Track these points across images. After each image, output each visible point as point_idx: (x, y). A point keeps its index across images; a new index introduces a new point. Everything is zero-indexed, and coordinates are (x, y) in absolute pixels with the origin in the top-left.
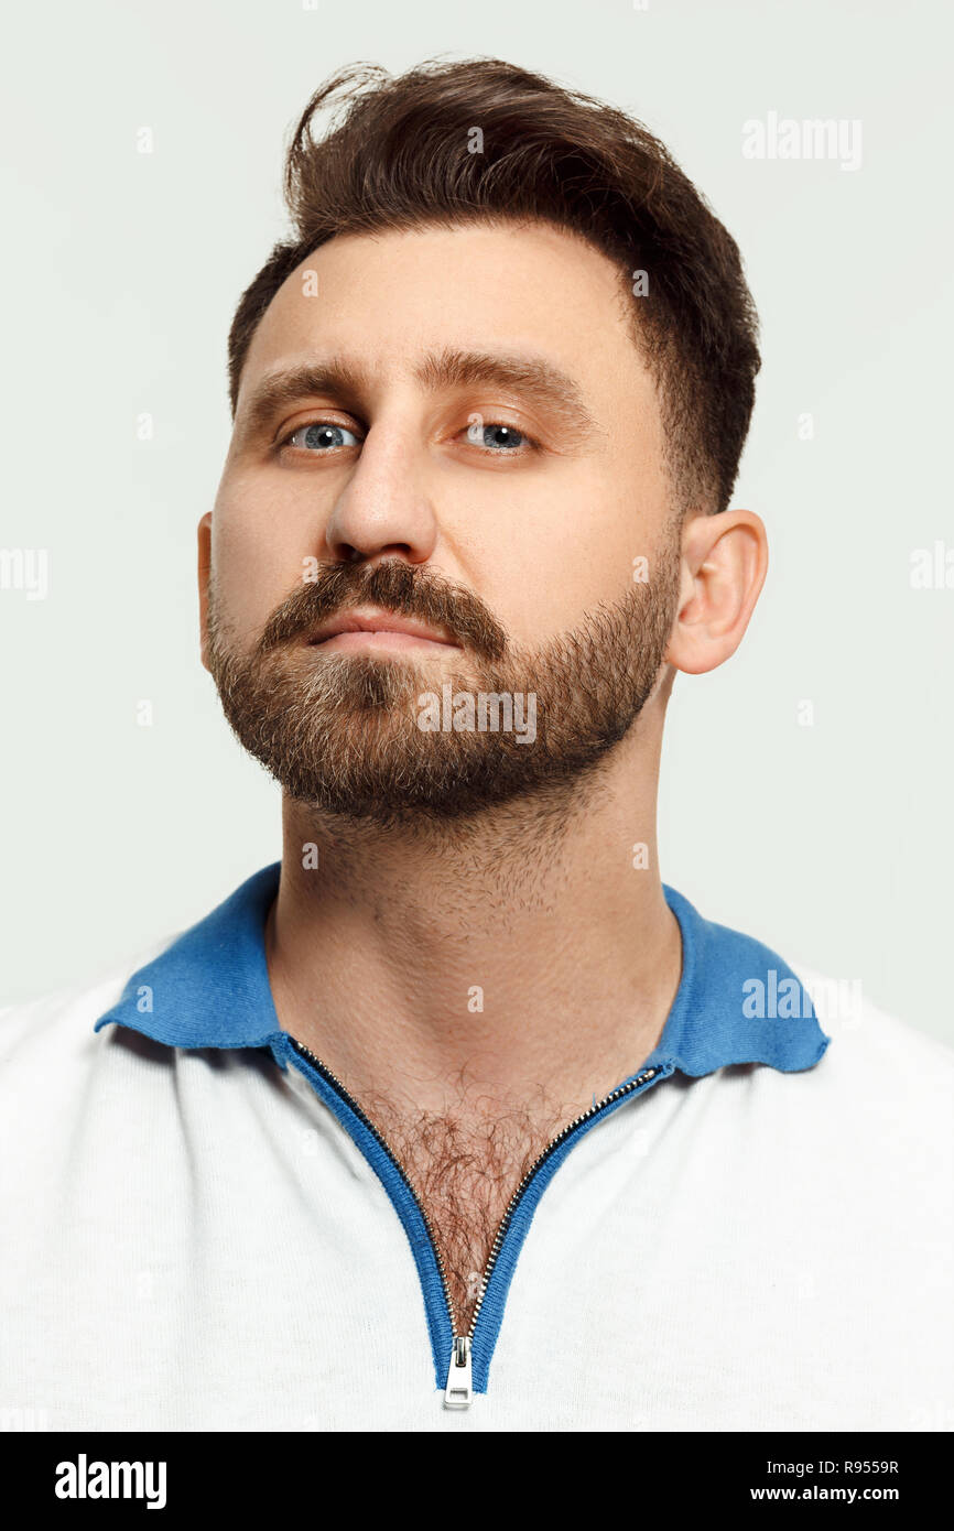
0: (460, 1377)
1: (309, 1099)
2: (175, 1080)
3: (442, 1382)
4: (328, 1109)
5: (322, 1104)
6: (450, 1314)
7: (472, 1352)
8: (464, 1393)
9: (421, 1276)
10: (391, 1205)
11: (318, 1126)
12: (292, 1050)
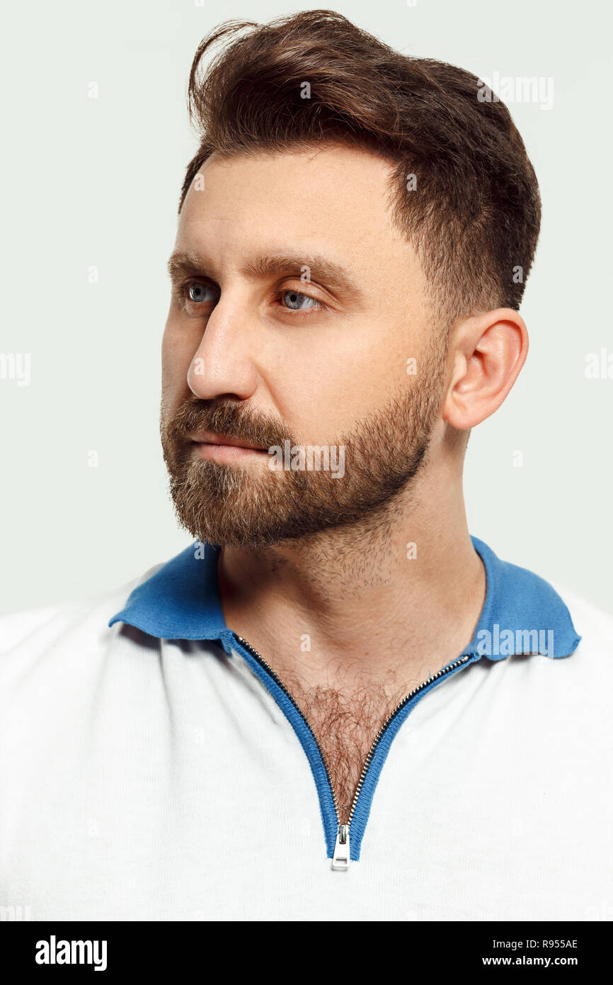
0: (343, 850)
1: (246, 673)
2: (161, 659)
3: (331, 853)
4: (258, 680)
5: (255, 676)
6: (336, 810)
7: (350, 835)
8: (345, 860)
9: (317, 786)
10: (298, 741)
11: (252, 690)
12: (235, 641)
